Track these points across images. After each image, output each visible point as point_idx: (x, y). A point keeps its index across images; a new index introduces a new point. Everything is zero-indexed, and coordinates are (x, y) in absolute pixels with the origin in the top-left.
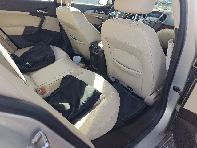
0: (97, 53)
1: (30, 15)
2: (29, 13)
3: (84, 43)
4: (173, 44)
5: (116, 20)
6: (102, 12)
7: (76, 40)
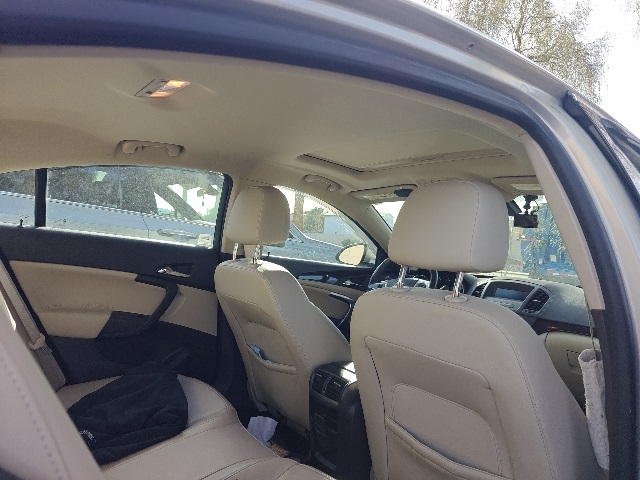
0: (337, 403)
1: (136, 280)
2: (134, 276)
3: (293, 369)
4: (596, 366)
5: (400, 291)
6: (348, 283)
7: (264, 358)
